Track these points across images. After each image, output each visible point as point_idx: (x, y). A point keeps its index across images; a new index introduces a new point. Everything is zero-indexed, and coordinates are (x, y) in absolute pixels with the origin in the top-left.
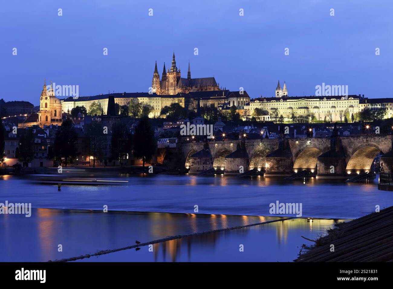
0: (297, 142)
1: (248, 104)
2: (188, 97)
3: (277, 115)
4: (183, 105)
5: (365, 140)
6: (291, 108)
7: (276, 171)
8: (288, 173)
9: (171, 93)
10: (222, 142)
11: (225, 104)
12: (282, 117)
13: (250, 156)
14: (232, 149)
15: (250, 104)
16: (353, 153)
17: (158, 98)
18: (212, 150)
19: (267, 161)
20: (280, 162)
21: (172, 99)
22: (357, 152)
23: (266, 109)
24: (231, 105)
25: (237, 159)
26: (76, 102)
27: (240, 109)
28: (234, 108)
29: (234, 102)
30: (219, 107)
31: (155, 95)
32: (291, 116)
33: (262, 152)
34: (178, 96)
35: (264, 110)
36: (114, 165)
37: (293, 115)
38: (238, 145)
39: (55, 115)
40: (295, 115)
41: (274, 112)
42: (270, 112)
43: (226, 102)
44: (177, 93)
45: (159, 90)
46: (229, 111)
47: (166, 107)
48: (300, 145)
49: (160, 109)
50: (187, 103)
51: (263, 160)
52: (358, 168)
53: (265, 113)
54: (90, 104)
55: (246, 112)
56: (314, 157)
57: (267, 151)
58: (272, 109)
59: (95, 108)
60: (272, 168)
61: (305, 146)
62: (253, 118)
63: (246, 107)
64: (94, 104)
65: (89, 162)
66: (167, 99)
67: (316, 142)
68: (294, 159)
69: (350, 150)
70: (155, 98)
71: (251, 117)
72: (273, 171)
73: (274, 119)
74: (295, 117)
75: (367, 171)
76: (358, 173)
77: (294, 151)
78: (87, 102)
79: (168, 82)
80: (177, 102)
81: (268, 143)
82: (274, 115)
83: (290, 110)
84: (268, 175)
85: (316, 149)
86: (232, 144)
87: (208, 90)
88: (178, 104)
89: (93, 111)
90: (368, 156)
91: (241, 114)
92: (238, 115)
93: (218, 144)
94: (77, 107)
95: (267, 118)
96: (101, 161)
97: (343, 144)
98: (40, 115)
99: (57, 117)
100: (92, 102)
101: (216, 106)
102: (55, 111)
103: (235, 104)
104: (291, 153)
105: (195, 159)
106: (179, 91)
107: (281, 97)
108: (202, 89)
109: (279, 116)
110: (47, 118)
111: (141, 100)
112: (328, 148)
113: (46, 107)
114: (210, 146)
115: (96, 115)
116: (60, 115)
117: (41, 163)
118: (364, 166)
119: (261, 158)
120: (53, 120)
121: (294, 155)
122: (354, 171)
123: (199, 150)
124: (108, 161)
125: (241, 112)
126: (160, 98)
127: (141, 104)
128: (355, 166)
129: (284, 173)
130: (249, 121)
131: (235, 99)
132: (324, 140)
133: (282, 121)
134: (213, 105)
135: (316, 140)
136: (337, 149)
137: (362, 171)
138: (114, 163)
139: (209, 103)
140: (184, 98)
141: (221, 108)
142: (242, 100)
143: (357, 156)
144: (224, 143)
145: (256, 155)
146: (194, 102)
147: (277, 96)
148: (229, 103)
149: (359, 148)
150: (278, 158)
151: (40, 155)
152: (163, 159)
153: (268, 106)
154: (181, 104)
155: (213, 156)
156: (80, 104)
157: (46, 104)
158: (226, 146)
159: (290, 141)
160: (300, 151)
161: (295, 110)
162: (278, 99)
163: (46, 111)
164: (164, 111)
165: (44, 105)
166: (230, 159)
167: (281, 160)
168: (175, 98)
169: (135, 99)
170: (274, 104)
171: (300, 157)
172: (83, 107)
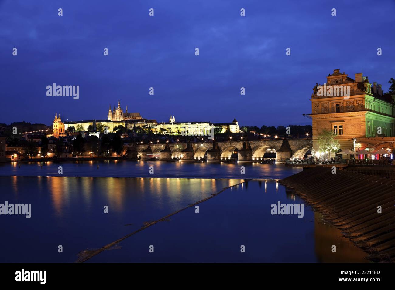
0: (196, 145)
1: (156, 126)
2: (127, 122)
3: (171, 131)
4: (124, 126)
5: (230, 144)
6: (178, 128)
7: (186, 158)
8: (192, 159)
9: (118, 120)
10: (157, 145)
11: (145, 126)
12: (173, 132)
13: (172, 151)
14: (163, 148)
15: (158, 126)
16: (224, 150)
17: (111, 123)
18: (152, 149)
19: (182, 154)
20: (188, 154)
21: (118, 123)
22: (226, 149)
23: (165, 128)
24: (148, 126)
25: (166, 153)
26: (69, 125)
27: (152, 128)
28: (150, 128)
29: (149, 125)
30: (142, 127)
31: (110, 121)
32: (177, 132)
33: (178, 149)
34: (122, 121)
35: (164, 128)
36: (102, 156)
37: (178, 131)
38: (166, 146)
39: (61, 131)
40: (179, 131)
41: (169, 130)
42: (167, 130)
43: (146, 125)
44: (121, 121)
45: (112, 119)
46: (147, 129)
47: (116, 127)
48: (198, 146)
49: (113, 128)
50: (126, 125)
51: (178, 153)
52: (226, 156)
53: (165, 130)
54: (77, 126)
55: (156, 130)
56: (203, 152)
57: (180, 149)
58: (168, 128)
59: (79, 127)
60: (184, 157)
61: (200, 146)
62: (159, 133)
63: (155, 127)
64: (79, 125)
65: (90, 155)
66: (116, 123)
67: (206, 145)
68: (194, 153)
69: (222, 148)
70: (110, 123)
71: (158, 132)
72: (185, 158)
73: (169, 133)
74: (180, 132)
75: (229, 158)
76: (226, 159)
77: (194, 149)
78: (75, 124)
79: (116, 114)
80: (121, 125)
81: (181, 145)
82: (169, 131)
83: (177, 129)
84: (183, 160)
85: (205, 148)
86: (162, 146)
87: (136, 119)
88: (122, 126)
89: (78, 129)
90: (231, 151)
91: (153, 131)
92: (152, 131)
93: (155, 145)
94: (70, 127)
95: (166, 133)
96: (96, 154)
97: (219, 146)
98: (53, 131)
99: (63, 132)
100: (78, 124)
101: (141, 126)
102: (61, 129)
103: (150, 126)
104: (193, 150)
105: (144, 153)
106: (122, 119)
107: (172, 122)
108: (133, 119)
109: (172, 132)
110: (57, 132)
111: (103, 123)
112: (212, 148)
113: (57, 127)
114: (151, 147)
115: (80, 131)
116: (64, 131)
117: (66, 156)
118: (228, 155)
119: (177, 152)
120: (60, 134)
121: (194, 151)
122: (224, 158)
123: (145, 149)
124: (99, 154)
125: (153, 130)
126: (113, 123)
127: (103, 125)
128: (224, 156)
129: (189, 159)
130: (157, 134)
131: (150, 123)
132: (210, 144)
133: (173, 134)
134: (139, 126)
135: (205, 144)
136: (216, 148)
137: (227, 158)
138: (102, 155)
139: (137, 125)
140: (125, 123)
141: (143, 128)
142: (153, 124)
143: (225, 151)
144: (158, 145)
145: (175, 151)
146: (130, 125)
147: (170, 122)
148: (147, 125)
149: (227, 147)
150: (187, 152)
151: (65, 151)
152: (125, 153)
153: (166, 127)
154: (123, 125)
155: (153, 152)
156: (72, 125)
157: (57, 125)
158: (159, 147)
159: (192, 144)
160: (197, 149)
161: (179, 129)
162: (171, 124)
163: (56, 129)
164: (115, 129)
165: (56, 126)
166: (162, 153)
167: (188, 153)
168: (120, 123)
169: (100, 123)
170: (169, 126)
171: (198, 152)
172: (73, 127)
